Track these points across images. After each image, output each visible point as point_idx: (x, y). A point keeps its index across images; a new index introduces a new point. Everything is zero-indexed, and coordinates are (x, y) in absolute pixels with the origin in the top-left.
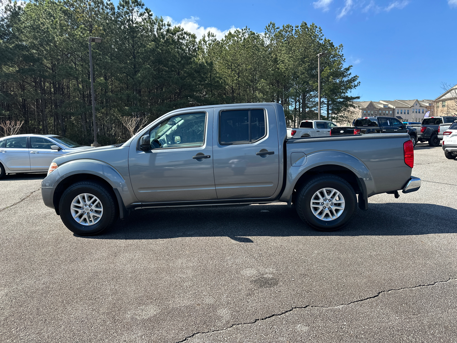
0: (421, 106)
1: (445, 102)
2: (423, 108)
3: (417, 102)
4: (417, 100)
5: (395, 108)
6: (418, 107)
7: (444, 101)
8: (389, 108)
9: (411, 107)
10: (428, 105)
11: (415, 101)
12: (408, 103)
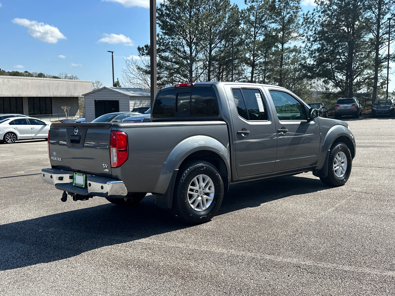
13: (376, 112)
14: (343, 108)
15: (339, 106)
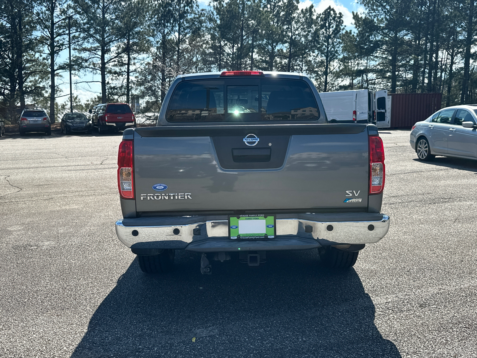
13: (72, 128)
14: (31, 123)
15: (26, 119)
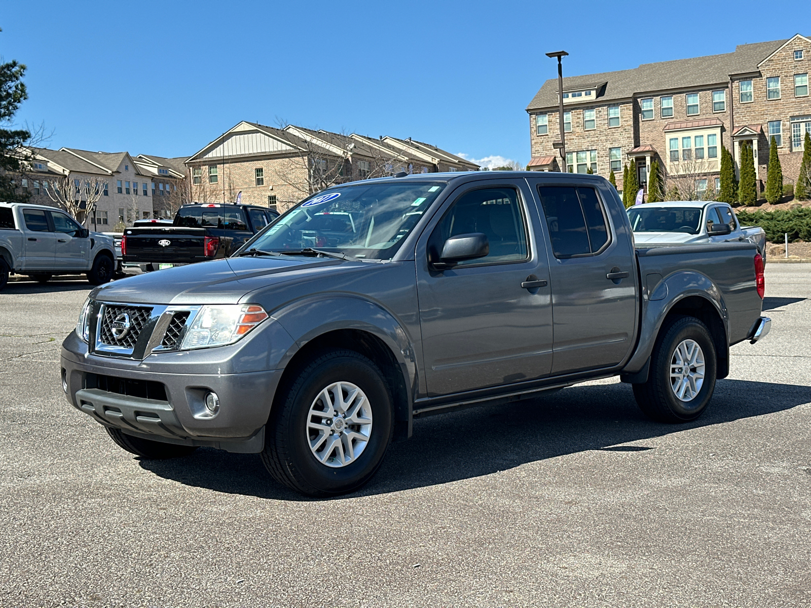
0: (138, 174)
1: (216, 167)
2: (145, 179)
3: (127, 160)
4: (127, 155)
5: (67, 173)
6: (130, 175)
7: (213, 164)
8: (51, 172)
9: (112, 175)
10: (155, 171)
11: (122, 156)
12: (102, 161)
